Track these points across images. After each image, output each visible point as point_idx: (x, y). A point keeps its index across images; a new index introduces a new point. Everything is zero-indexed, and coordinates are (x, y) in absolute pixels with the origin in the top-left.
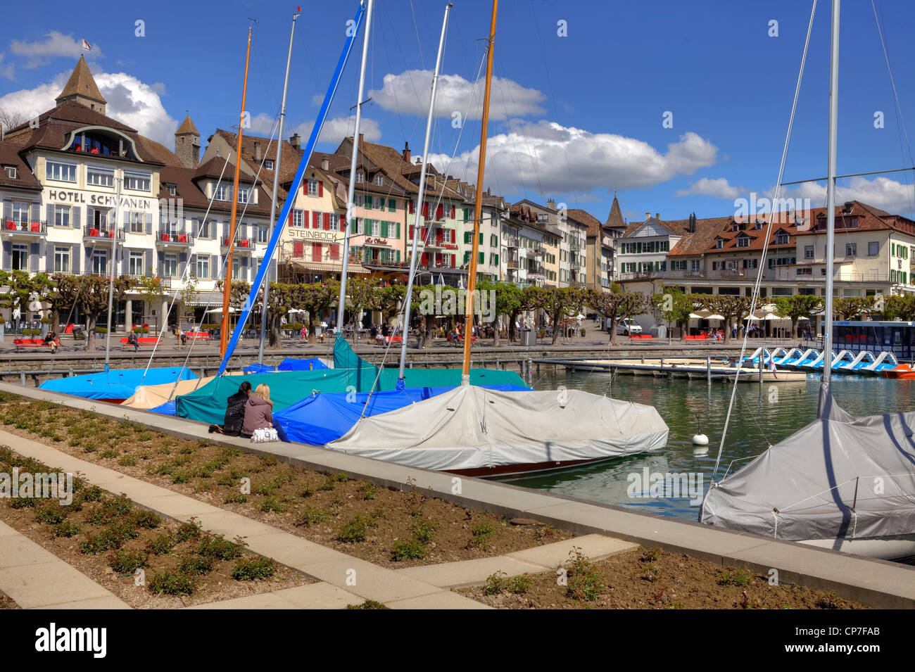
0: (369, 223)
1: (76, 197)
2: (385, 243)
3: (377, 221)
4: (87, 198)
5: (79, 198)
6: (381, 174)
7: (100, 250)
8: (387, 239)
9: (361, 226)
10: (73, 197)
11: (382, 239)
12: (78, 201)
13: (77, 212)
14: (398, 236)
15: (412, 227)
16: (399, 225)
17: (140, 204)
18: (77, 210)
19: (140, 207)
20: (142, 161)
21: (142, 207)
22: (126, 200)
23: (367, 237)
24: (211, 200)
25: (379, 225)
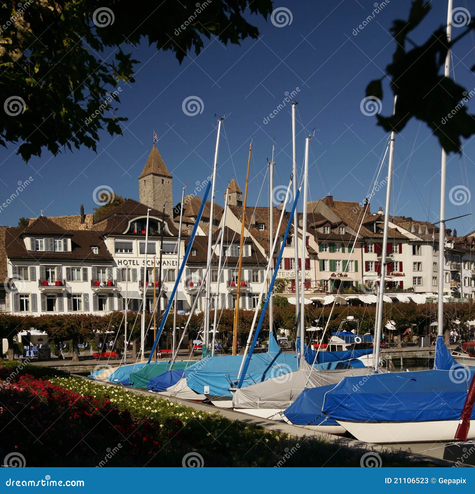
0: (332, 263)
1: (133, 262)
2: (346, 276)
3: (339, 261)
4: (140, 262)
5: (135, 263)
6: (344, 225)
7: (150, 295)
8: (347, 273)
9: (327, 265)
10: (132, 262)
11: (344, 274)
12: (135, 265)
13: (134, 272)
14: (356, 270)
15: (367, 263)
16: (356, 262)
17: (173, 263)
18: (135, 270)
19: (173, 265)
20: (172, 235)
21: (174, 265)
22: (164, 262)
23: (332, 273)
24: (219, 256)
25: (341, 263)
